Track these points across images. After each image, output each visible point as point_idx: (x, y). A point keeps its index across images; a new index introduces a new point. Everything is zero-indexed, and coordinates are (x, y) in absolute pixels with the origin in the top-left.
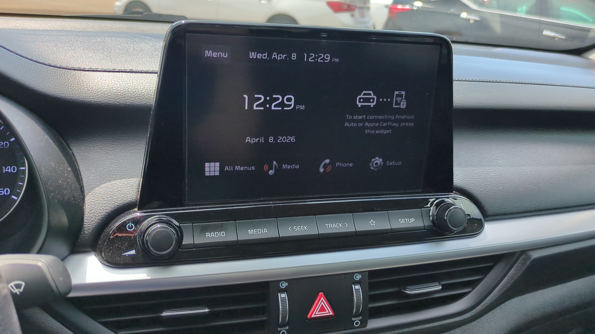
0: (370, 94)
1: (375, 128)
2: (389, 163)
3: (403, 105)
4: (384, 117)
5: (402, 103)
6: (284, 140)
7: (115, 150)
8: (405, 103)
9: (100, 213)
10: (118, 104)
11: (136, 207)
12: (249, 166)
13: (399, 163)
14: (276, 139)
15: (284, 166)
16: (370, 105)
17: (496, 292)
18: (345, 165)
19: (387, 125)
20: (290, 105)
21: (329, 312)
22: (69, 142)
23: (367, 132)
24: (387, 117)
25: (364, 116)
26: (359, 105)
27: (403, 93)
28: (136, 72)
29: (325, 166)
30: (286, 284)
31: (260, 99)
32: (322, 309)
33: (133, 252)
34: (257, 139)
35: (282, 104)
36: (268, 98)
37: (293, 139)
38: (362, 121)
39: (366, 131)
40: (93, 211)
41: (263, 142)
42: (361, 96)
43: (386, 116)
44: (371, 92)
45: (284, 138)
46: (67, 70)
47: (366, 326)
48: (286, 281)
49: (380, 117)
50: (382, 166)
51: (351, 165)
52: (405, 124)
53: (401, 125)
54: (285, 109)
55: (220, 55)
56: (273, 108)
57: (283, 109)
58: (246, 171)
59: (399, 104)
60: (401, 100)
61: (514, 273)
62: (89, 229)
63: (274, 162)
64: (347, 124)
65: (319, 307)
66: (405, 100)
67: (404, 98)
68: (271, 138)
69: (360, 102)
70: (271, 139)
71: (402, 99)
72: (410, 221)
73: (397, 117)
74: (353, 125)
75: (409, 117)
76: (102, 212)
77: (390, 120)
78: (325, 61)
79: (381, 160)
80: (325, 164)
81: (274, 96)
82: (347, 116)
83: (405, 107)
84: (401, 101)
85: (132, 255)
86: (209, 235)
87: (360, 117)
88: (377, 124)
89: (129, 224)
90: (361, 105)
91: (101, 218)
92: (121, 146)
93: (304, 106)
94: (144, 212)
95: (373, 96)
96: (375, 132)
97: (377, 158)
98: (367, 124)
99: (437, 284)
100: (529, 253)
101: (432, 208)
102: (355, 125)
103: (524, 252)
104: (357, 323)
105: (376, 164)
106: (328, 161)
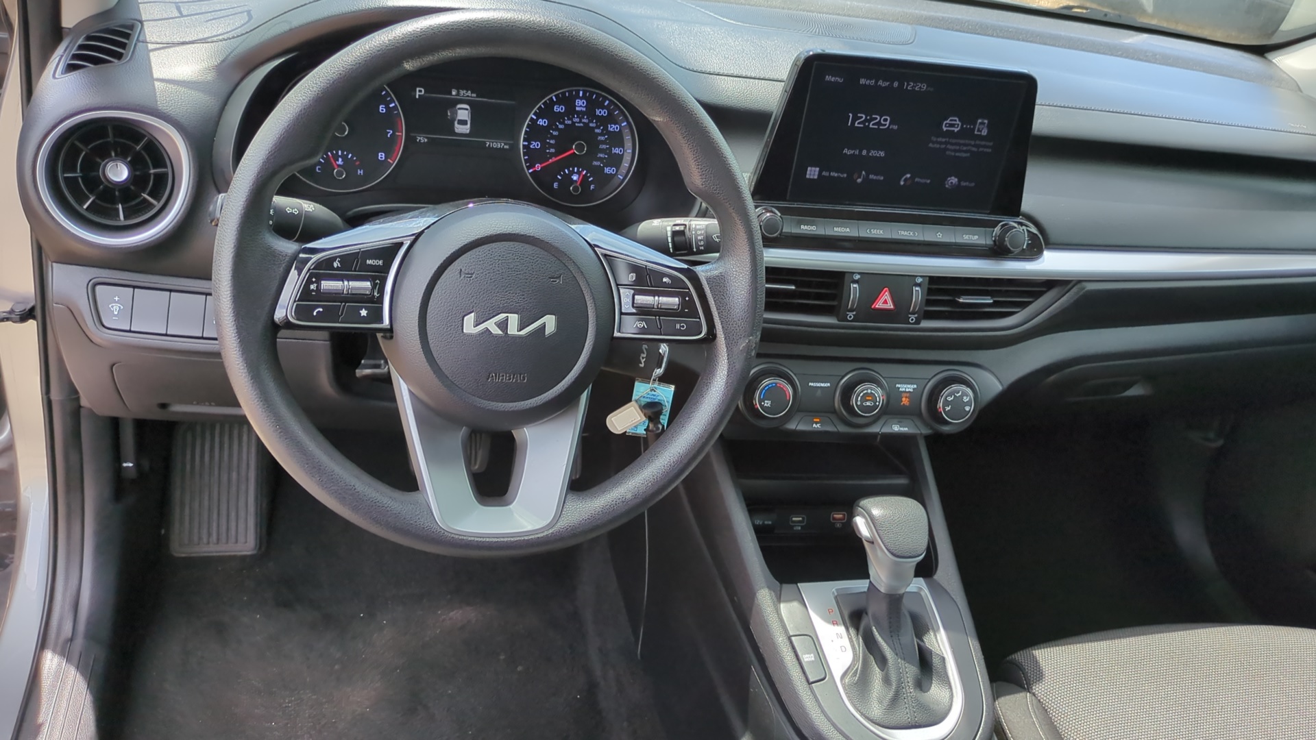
0: (956, 120)
1: (955, 151)
2: (964, 183)
3: (984, 132)
4: (965, 142)
8: (986, 131)
12: (842, 173)
13: (973, 184)
14: (868, 153)
15: (871, 177)
16: (955, 130)
18: (923, 181)
19: (967, 149)
20: (886, 125)
21: (890, 306)
24: (967, 142)
25: (948, 139)
26: (945, 129)
27: (986, 121)
29: (906, 180)
30: (859, 276)
31: (862, 117)
32: (885, 302)
34: (853, 151)
35: (879, 124)
36: (868, 118)
37: (882, 154)
38: (946, 143)
39: (947, 152)
41: (858, 154)
42: (948, 122)
44: (957, 119)
45: (875, 153)
47: (920, 324)
48: (859, 273)
49: (962, 142)
50: (956, 185)
51: (929, 181)
52: (983, 150)
53: (979, 150)
54: (881, 127)
55: (837, 79)
56: (871, 126)
57: (879, 127)
58: (839, 178)
59: (981, 131)
61: (1066, 299)
63: (863, 172)
64: (931, 145)
65: (882, 300)
66: (987, 128)
67: (986, 126)
68: (865, 151)
69: (946, 126)
71: (984, 127)
72: (974, 238)
73: (977, 142)
74: (936, 146)
75: (988, 144)
77: (970, 145)
78: (922, 90)
79: (956, 179)
80: (906, 178)
81: (873, 116)
82: (933, 138)
83: (985, 134)
84: (983, 129)
86: (803, 227)
87: (944, 140)
88: (958, 148)
93: (897, 126)
94: (756, 203)
95: (958, 122)
96: (954, 154)
97: (953, 178)
98: (949, 146)
99: (989, 298)
100: (1084, 284)
101: (996, 229)
102: (938, 146)
103: (1080, 282)
104: (912, 320)
105: (952, 183)
106: (908, 176)
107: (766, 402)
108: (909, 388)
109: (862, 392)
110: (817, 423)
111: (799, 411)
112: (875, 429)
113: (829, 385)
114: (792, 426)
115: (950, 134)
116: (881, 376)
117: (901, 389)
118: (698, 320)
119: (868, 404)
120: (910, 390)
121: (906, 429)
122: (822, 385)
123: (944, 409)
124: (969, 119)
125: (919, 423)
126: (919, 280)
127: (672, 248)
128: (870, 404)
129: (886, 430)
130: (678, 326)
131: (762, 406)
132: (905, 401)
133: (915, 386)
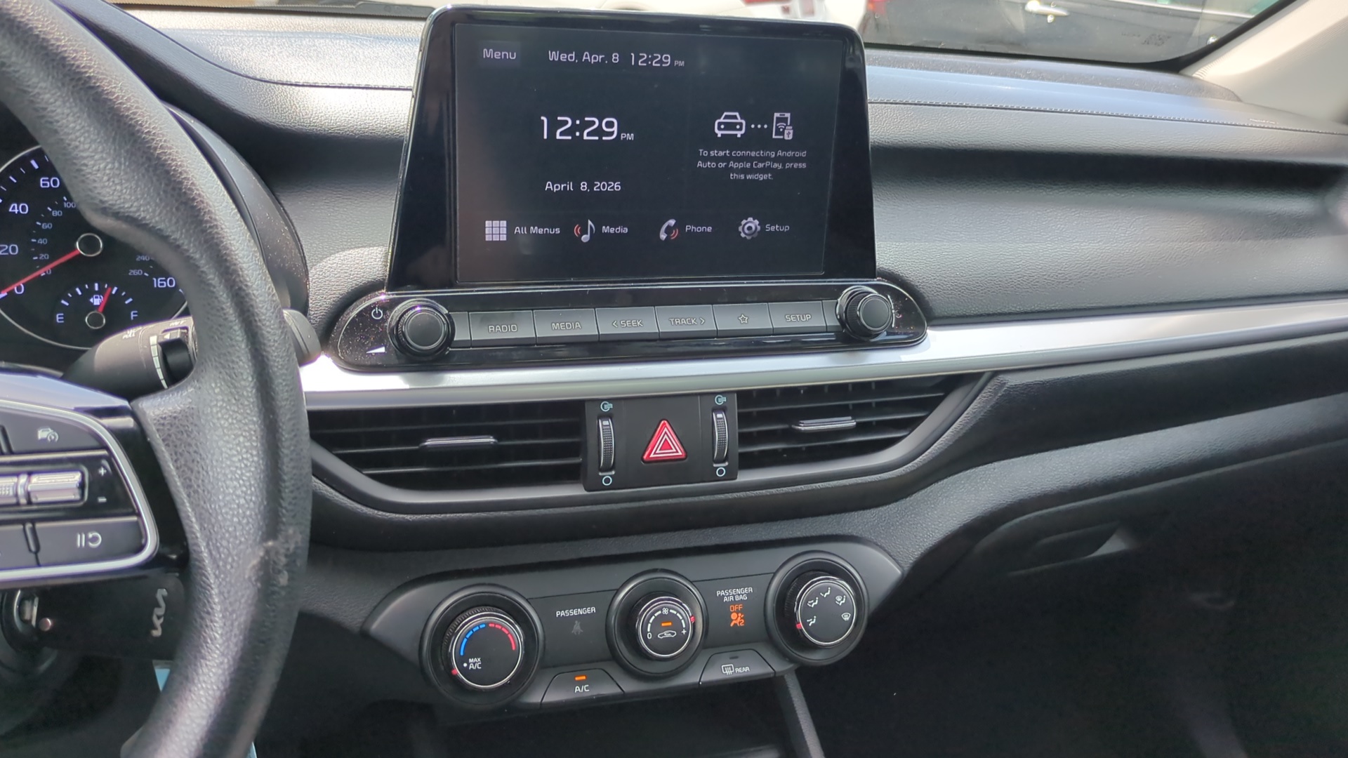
0: (735, 117)
1: (744, 171)
2: (770, 227)
3: (789, 135)
4: (760, 154)
5: (786, 132)
6: (604, 187)
7: (347, 207)
8: (791, 132)
9: (331, 294)
10: (352, 135)
11: (383, 289)
12: (552, 227)
13: (786, 228)
14: (591, 186)
15: (605, 229)
16: (736, 135)
17: (947, 436)
18: (699, 229)
19: (765, 165)
20: (612, 133)
21: (677, 451)
22: (278, 194)
23: (733, 177)
24: (763, 154)
25: (728, 152)
26: (719, 133)
27: (788, 115)
28: (375, 88)
29: (669, 230)
30: (611, 406)
31: (566, 122)
32: (666, 446)
33: (382, 350)
34: (562, 186)
35: (600, 132)
36: (578, 122)
37: (617, 186)
38: (724, 159)
39: (731, 175)
40: (321, 291)
41: (572, 189)
42: (722, 120)
43: (762, 152)
44: (737, 114)
45: (604, 185)
46: (272, 85)
47: (736, 478)
48: (610, 400)
49: (753, 154)
50: (759, 232)
51: (709, 229)
52: (793, 166)
53: (787, 167)
54: (604, 138)
55: (505, 55)
56: (585, 137)
57: (600, 138)
58: (546, 235)
59: (782, 133)
60: (785, 127)
61: (978, 406)
62: (316, 317)
63: (590, 223)
64: (700, 164)
65: (660, 444)
66: (791, 127)
67: (789, 123)
68: (584, 184)
69: (719, 129)
70: (584, 186)
71: (787, 125)
72: (803, 318)
73: (780, 153)
74: (710, 165)
75: (798, 154)
76: (335, 294)
77: (768, 158)
78: (663, 65)
79: (757, 222)
80: (669, 227)
81: (587, 119)
82: (701, 150)
83: (791, 137)
84: (784, 129)
85: (381, 353)
86: (493, 329)
87: (721, 153)
88: (748, 165)
89: (374, 310)
90: (722, 135)
91: (334, 301)
92: (356, 202)
93: (632, 135)
94: (397, 294)
95: (739, 120)
96: (745, 177)
97: (750, 219)
98: (732, 164)
99: (850, 418)
100: (1002, 377)
101: (839, 300)
102: (713, 165)
103: (995, 374)
104: (721, 472)
105: (750, 228)
106: (672, 222)
107: (471, 660)
108: (741, 594)
109: (653, 614)
110: (581, 683)
111: (544, 666)
112: (691, 678)
113: (593, 609)
114: (535, 697)
115: (728, 142)
116: (686, 579)
117: (726, 599)
118: (134, 518)
119: (667, 634)
120: (741, 597)
121: (747, 669)
122: (581, 612)
123: (806, 624)
124: (757, 113)
125: (768, 654)
126: (722, 400)
127: (165, 379)
128: (669, 635)
129: (711, 676)
130: (80, 540)
131: (465, 672)
132: (737, 619)
133: (751, 590)
